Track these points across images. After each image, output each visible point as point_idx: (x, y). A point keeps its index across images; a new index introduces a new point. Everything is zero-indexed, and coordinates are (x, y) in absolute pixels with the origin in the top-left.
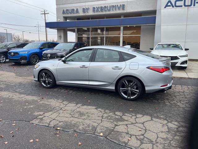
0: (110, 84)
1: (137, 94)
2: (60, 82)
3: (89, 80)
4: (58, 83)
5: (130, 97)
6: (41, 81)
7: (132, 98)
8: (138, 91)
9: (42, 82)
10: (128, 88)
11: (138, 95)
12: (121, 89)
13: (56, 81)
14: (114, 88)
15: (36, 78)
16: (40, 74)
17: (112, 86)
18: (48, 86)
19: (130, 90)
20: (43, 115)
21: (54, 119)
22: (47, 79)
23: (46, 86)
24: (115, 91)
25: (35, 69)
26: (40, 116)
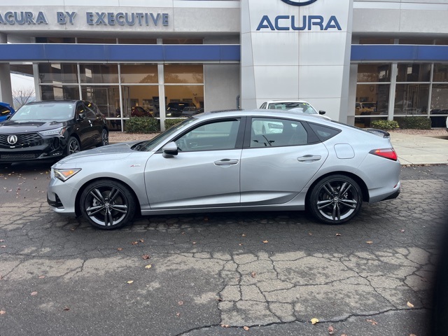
0: (294, 195)
1: (352, 208)
2: (152, 207)
3: (240, 193)
4: (145, 210)
5: (339, 218)
6: (89, 214)
7: (342, 217)
8: (355, 201)
9: (92, 215)
10: (332, 198)
11: (355, 209)
12: (319, 203)
13: (142, 207)
14: (302, 203)
15: (69, 206)
16: (85, 192)
17: (298, 199)
18: (114, 223)
19: (339, 203)
20: (224, 299)
21: (268, 302)
22: (107, 205)
23: (107, 224)
24: (304, 209)
25: (64, 181)
26: (221, 304)
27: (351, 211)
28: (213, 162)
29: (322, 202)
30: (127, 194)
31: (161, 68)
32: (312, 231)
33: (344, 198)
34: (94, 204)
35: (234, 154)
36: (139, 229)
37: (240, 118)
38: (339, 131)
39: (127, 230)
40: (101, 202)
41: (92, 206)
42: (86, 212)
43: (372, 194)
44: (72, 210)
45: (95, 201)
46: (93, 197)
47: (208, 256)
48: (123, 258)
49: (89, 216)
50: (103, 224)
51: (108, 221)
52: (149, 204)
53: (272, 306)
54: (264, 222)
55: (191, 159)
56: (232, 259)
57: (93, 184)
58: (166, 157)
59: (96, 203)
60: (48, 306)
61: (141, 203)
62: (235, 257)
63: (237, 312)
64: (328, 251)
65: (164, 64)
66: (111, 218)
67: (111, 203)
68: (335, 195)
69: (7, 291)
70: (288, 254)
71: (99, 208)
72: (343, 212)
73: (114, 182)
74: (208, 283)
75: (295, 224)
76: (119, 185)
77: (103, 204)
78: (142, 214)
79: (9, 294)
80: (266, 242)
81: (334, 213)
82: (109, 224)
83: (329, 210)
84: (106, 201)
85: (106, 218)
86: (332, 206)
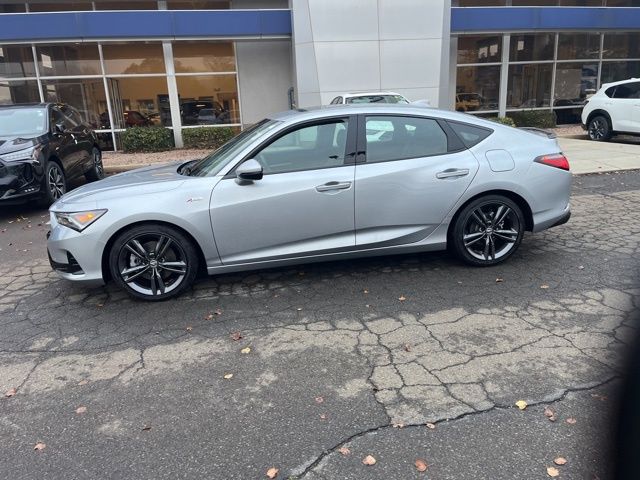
0: (432, 228)
1: (511, 241)
2: (224, 261)
3: (355, 232)
4: (213, 267)
5: (493, 257)
6: (126, 279)
7: (498, 255)
8: (514, 232)
9: (130, 281)
10: (484, 229)
11: (515, 242)
12: (466, 237)
13: (208, 263)
14: (443, 239)
15: (93, 269)
16: (117, 246)
17: (438, 234)
18: (167, 290)
19: (493, 235)
20: (380, 388)
21: (445, 385)
22: (153, 263)
23: (155, 292)
24: (445, 248)
25: (80, 231)
26: (378, 394)
27: (510, 246)
28: (313, 187)
29: (470, 236)
30: (184, 243)
31: (167, 48)
32: (461, 278)
33: (500, 228)
34: (132, 264)
35: (345, 174)
36: (206, 296)
37: (347, 117)
38: (490, 131)
39: (188, 299)
40: (143, 259)
41: (129, 267)
42: (122, 277)
43: (537, 220)
44: (98, 275)
45: (133, 258)
46: (130, 253)
47: (329, 327)
48: (201, 341)
49: (126, 283)
50: (149, 292)
51: (158, 287)
52: (220, 258)
53: (453, 390)
54: (387, 270)
55: (277, 185)
56: (366, 328)
57: (129, 233)
58: (241, 184)
59: (135, 261)
60: (113, 427)
61: (206, 257)
62: (369, 324)
63: (407, 403)
64: (495, 304)
65: (172, 42)
66: (160, 282)
67: (160, 260)
68: (488, 225)
69: (34, 411)
70: (442, 313)
71: (140, 270)
72: (499, 248)
73: (164, 228)
74: (346, 366)
75: (432, 269)
76: (170, 230)
77: (146, 262)
78: (210, 273)
79: (40, 416)
80: (402, 298)
81: (487, 250)
82: (159, 292)
83: (479, 246)
84: (152, 257)
85: (153, 283)
86: (483, 241)
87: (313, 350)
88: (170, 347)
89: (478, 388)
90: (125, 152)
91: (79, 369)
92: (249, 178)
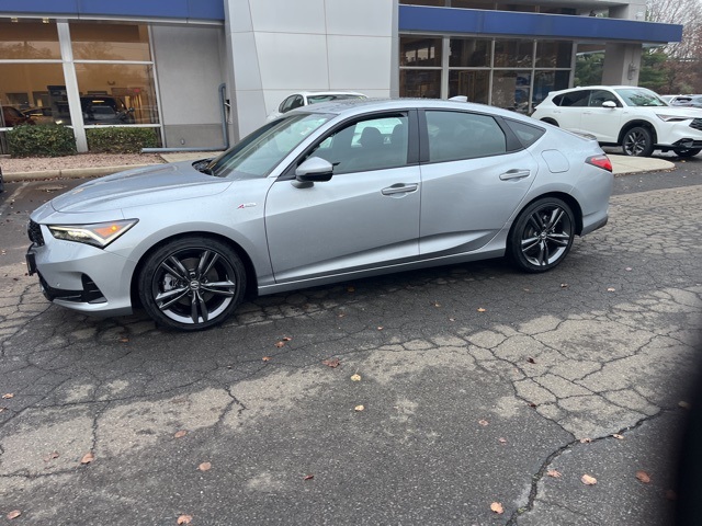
0: (493, 233)
1: (563, 245)
2: (278, 278)
3: (419, 240)
4: (265, 286)
5: (547, 262)
6: (161, 305)
7: (551, 261)
8: (566, 235)
9: (166, 308)
10: (539, 233)
11: (567, 246)
12: (523, 242)
13: (259, 282)
14: (503, 246)
15: (120, 296)
16: (151, 262)
17: (497, 240)
18: (211, 316)
19: (547, 240)
20: (535, 403)
21: (598, 394)
22: (194, 284)
23: (196, 320)
24: (504, 255)
25: (103, 248)
26: (538, 409)
27: (562, 250)
28: (379, 190)
29: (527, 241)
33: (553, 232)
34: (167, 287)
35: (410, 175)
36: (255, 320)
37: (407, 111)
38: (543, 131)
40: (182, 280)
41: (163, 291)
42: (155, 303)
43: (586, 223)
44: (126, 303)
45: (167, 279)
46: (166, 271)
47: (429, 345)
49: (161, 311)
50: (189, 320)
51: (200, 313)
52: (273, 275)
53: (611, 397)
54: (441, 281)
56: (470, 343)
57: (166, 248)
58: (300, 187)
59: (171, 284)
60: (262, 481)
61: (258, 274)
62: (471, 339)
63: (575, 416)
64: (579, 309)
65: (69, 22)
66: (203, 307)
67: (202, 280)
68: (542, 229)
71: (180, 293)
72: (552, 252)
73: (209, 241)
74: (482, 384)
75: (487, 278)
76: (217, 244)
77: (186, 283)
78: (260, 294)
80: (481, 310)
81: (541, 256)
82: (201, 320)
83: (535, 252)
84: (193, 277)
85: (194, 310)
86: (538, 246)
87: (430, 371)
88: (259, 382)
89: (631, 393)
90: (14, 157)
91: (162, 418)
92: (308, 180)
